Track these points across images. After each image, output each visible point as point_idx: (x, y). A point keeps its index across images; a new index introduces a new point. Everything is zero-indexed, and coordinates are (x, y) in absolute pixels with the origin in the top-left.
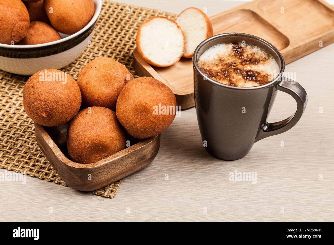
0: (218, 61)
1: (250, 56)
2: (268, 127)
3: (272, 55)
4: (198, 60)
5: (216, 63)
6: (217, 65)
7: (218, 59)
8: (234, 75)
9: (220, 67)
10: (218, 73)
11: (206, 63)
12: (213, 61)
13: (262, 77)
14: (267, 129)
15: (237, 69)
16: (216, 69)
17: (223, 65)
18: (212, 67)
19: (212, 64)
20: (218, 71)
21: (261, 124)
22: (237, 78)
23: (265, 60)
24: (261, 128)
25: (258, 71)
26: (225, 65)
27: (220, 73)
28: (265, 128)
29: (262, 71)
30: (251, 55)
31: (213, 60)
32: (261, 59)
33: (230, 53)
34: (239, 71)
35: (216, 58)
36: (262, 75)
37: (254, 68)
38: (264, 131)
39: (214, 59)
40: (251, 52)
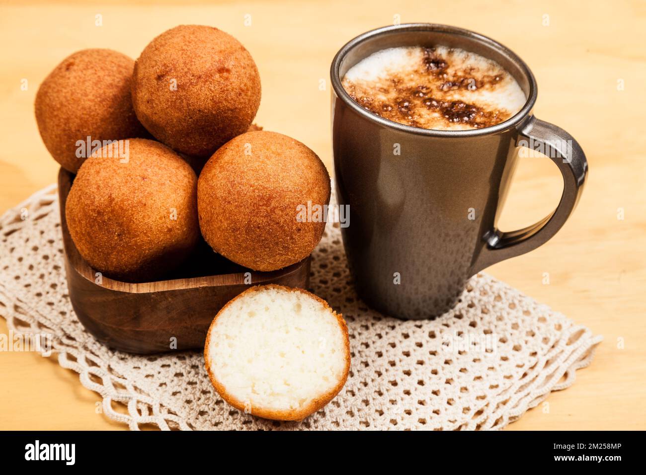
0: (388, 83)
1: (460, 74)
2: (499, 239)
3: (511, 73)
4: (343, 78)
5: (385, 87)
6: (386, 91)
7: (388, 78)
8: (424, 111)
9: (393, 94)
10: (387, 106)
11: (360, 85)
12: (376, 83)
13: (486, 117)
14: (497, 243)
15: (431, 100)
16: (382, 98)
17: (400, 91)
18: (375, 95)
19: (374, 88)
20: (387, 103)
21: (482, 232)
22: (428, 117)
23: (494, 82)
24: (483, 241)
25: (478, 105)
26: (404, 91)
27: (391, 107)
28: (493, 242)
29: (486, 105)
30: (465, 71)
31: (377, 80)
32: (486, 80)
33: (416, 68)
34: (434, 103)
35: (384, 76)
36: (488, 113)
37: (468, 97)
38: (490, 248)
39: (380, 79)
40: (464, 66)
